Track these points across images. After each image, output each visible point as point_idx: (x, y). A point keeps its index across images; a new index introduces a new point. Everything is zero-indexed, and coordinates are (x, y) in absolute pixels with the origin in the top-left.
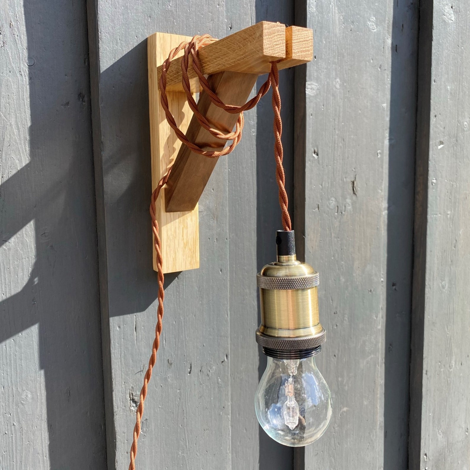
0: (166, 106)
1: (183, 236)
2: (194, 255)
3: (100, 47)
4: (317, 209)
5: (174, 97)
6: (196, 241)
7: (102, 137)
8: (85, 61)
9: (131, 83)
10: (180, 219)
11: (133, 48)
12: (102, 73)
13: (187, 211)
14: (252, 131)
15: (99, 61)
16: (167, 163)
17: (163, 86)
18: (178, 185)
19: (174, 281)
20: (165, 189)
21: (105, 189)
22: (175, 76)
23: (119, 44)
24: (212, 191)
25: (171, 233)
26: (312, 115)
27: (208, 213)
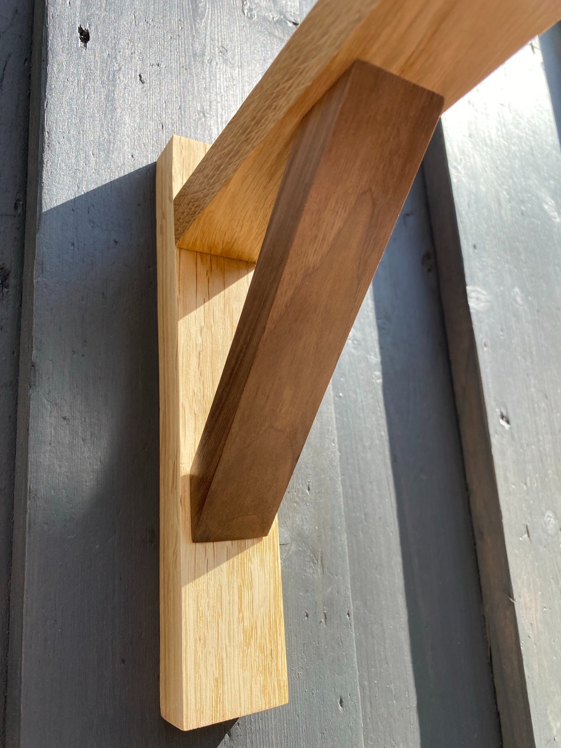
1: (240, 610)
4: (526, 536)
5: (214, 266)
6: (276, 622)
10: (231, 560)
12: (46, 212)
13: (250, 538)
14: (375, 375)
20: (191, 478)
23: (92, 163)
24: (308, 492)
25: (208, 602)
26: (485, 345)
27: (299, 546)
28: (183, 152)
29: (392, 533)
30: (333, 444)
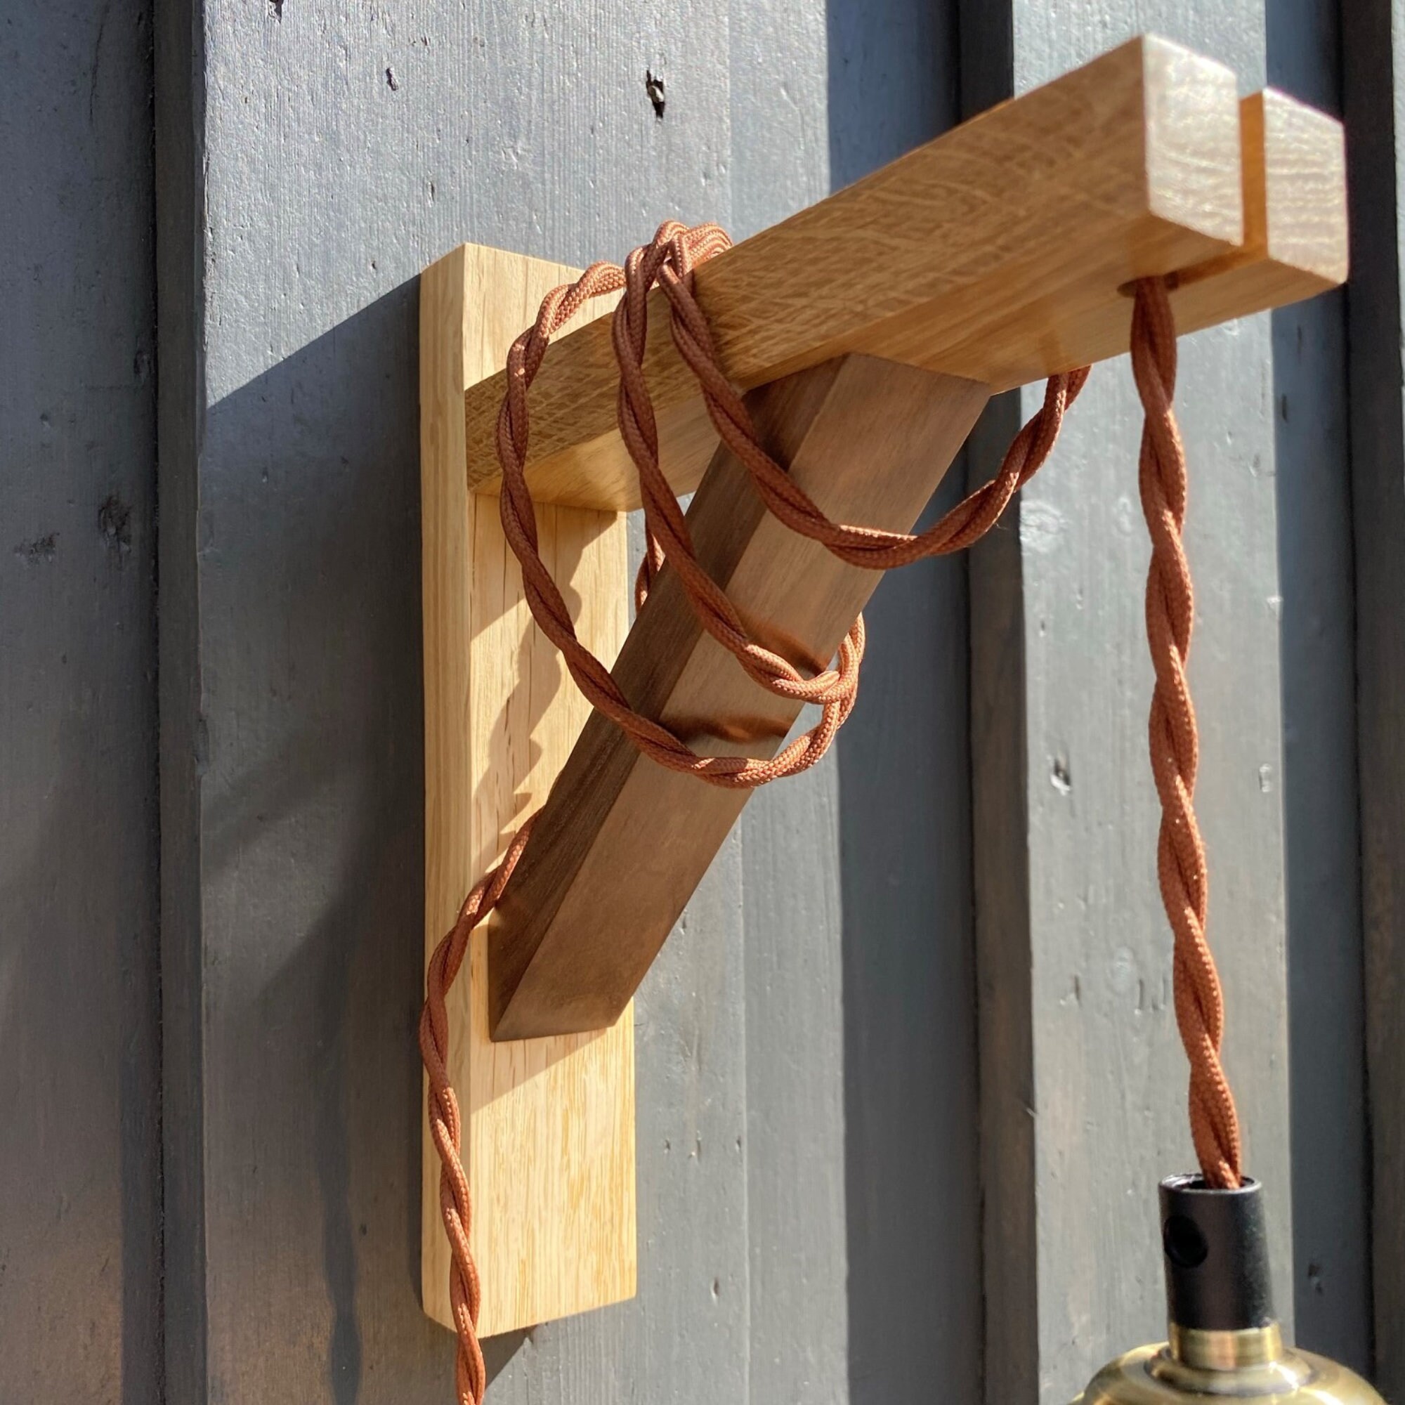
0: (528, 539)
1: (565, 1151)
2: (616, 1237)
3: (208, 294)
4: (1072, 996)
6: (622, 1168)
7: (203, 696)
8: (136, 361)
9: (345, 461)
10: (553, 1067)
11: (356, 311)
12: (214, 407)
13: (586, 1031)
15: (203, 355)
16: (502, 812)
17: (514, 446)
18: (561, 916)
19: (514, 1359)
20: (492, 932)
21: (207, 939)
22: (559, 414)
23: (297, 290)
24: (682, 930)
25: (514, 1140)
26: (1043, 626)
27: (662, 1028)
28: (484, 282)
29: (825, 987)
30: (734, 841)
